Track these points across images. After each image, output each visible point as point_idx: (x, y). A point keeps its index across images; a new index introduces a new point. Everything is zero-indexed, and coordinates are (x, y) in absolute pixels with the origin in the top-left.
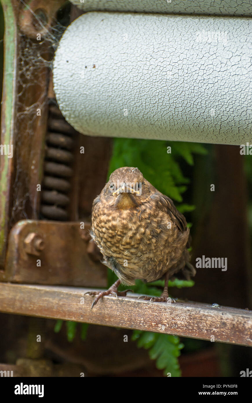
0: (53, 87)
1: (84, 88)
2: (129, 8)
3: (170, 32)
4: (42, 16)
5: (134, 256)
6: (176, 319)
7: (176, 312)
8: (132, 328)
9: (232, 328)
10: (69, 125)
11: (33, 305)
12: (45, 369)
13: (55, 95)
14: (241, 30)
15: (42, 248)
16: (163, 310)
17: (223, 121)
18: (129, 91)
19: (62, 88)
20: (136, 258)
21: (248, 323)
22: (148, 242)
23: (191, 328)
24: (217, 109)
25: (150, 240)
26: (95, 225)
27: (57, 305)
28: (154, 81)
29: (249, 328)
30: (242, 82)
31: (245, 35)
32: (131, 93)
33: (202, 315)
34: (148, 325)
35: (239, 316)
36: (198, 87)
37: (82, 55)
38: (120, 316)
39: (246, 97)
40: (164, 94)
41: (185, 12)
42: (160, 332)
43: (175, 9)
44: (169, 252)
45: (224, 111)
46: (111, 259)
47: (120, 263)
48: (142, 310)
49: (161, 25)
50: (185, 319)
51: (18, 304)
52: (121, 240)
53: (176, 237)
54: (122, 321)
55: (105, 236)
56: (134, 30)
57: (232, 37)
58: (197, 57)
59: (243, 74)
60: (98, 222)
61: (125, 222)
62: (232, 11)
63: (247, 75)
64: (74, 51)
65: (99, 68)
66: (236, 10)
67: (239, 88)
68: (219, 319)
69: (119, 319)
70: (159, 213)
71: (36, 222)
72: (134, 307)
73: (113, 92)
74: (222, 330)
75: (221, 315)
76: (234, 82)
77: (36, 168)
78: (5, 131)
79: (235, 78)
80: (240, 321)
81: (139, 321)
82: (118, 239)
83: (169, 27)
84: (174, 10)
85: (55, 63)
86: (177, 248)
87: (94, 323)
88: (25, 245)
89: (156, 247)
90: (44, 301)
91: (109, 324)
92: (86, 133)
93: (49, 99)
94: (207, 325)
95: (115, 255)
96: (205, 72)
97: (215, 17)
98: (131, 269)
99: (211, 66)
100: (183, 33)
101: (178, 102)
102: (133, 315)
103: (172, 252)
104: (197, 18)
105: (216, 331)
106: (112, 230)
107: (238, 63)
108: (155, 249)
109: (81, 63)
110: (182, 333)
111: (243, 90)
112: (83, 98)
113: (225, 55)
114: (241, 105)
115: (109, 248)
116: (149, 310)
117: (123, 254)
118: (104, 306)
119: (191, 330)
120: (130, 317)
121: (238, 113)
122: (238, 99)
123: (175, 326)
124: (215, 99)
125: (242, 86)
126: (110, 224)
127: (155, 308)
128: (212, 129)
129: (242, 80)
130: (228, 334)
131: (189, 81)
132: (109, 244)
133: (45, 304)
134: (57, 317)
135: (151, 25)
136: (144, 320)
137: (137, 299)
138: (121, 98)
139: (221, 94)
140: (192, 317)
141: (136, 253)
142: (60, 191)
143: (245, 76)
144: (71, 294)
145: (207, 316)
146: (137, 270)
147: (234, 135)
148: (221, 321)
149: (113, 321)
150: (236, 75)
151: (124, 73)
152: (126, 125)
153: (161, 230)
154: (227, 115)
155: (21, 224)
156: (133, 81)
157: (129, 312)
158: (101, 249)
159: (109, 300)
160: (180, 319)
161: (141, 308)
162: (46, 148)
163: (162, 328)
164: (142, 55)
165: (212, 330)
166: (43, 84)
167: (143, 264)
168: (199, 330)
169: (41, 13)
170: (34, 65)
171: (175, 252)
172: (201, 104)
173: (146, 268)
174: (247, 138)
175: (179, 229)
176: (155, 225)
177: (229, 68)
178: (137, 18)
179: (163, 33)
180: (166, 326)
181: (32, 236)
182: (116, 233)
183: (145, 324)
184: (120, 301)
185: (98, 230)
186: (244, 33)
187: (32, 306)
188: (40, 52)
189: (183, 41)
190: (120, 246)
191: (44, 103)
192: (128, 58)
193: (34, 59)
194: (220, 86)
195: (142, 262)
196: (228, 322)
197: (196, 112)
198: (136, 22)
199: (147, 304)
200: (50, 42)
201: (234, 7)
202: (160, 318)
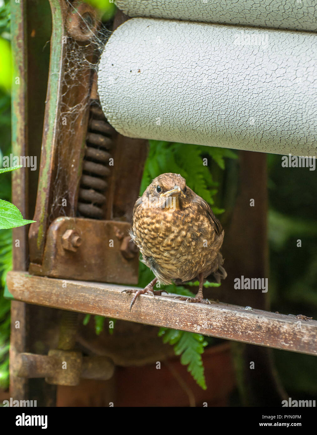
0: (97, 89)
1: (128, 92)
2: (174, 15)
3: (216, 41)
4: (89, 19)
5: (173, 258)
6: (212, 320)
7: (212, 313)
8: (168, 327)
9: (267, 332)
10: (110, 126)
11: (70, 299)
12: (75, 361)
13: (98, 96)
14: (286, 43)
15: (79, 245)
16: (199, 311)
17: (265, 130)
18: (173, 97)
19: (106, 90)
20: (175, 260)
21: (283, 328)
22: (189, 245)
23: (226, 330)
24: (260, 118)
25: (190, 242)
26: (137, 226)
27: (93, 301)
28: (199, 88)
29: (284, 332)
30: (287, 94)
31: (291, 48)
32: (175, 98)
33: (238, 318)
34: (184, 324)
35: (275, 320)
36: (243, 96)
37: (127, 59)
38: (156, 315)
39: (289, 108)
40: (208, 101)
41: (230, 22)
42: (196, 332)
43: (221, 19)
44: (206, 254)
45: (267, 121)
46: (150, 259)
47: (159, 263)
48: (178, 309)
49: (206, 34)
50: (221, 321)
51: (54, 298)
52: (162, 242)
53: (213, 240)
54: (158, 320)
55: (147, 237)
56: (180, 38)
57: (277, 50)
58: (243, 67)
59: (288, 86)
60: (141, 223)
61: (168, 225)
62: (277, 24)
63: (292, 88)
64: (120, 55)
65: (144, 73)
66: (281, 23)
67: (283, 100)
68: (254, 323)
69: (155, 317)
70: (200, 217)
71: (74, 219)
72: (170, 307)
73: (157, 96)
74: (257, 332)
75: (257, 318)
76: (279, 93)
77: (75, 166)
78: (48, 129)
79: (280, 89)
80: (275, 325)
81: (175, 320)
82: (159, 241)
83: (214, 37)
84: (219, 20)
85: (100, 66)
86: (213, 250)
87: (129, 320)
88: (63, 241)
89: (195, 250)
90: (80, 296)
91: (144, 322)
92: (126, 135)
93: (92, 100)
94: (242, 328)
95: (154, 255)
96: (250, 82)
97: (259, 29)
98: (170, 269)
99: (256, 77)
100: (228, 42)
101: (222, 110)
102: (169, 314)
103: (208, 254)
104: (242, 29)
105: (251, 334)
106: (155, 232)
107: (283, 75)
108: (194, 251)
109: (126, 67)
110: (217, 334)
111: (288, 101)
112: (126, 101)
113: (271, 67)
114: (284, 116)
115: (150, 249)
116: (185, 311)
117: (163, 255)
118: (140, 304)
119: (227, 331)
120: (166, 316)
121: (281, 123)
122: (282, 110)
123: (210, 327)
124: (258, 109)
125: (286, 97)
126: (153, 227)
127: (192, 309)
128: (254, 137)
129: (286, 92)
130: (263, 337)
131: (233, 90)
132: (149, 245)
133: (81, 299)
134: (93, 312)
135: (197, 34)
136: (180, 320)
137: (173, 299)
138: (165, 103)
139: (265, 104)
140: (227, 319)
141: (175, 255)
142: (97, 190)
143: (289, 88)
144: (107, 291)
145: (243, 319)
146: (175, 271)
147: (275, 144)
148: (256, 324)
149: (149, 319)
150: (281, 87)
151: (169, 79)
152: (168, 129)
153: (201, 233)
154: (269, 124)
155: (59, 221)
156: (177, 87)
157: (165, 311)
158: (141, 249)
159: (145, 299)
160: (215, 320)
161: (177, 308)
162: (86, 147)
163: (197, 329)
164: (187, 62)
165: (248, 332)
166: (86, 85)
167: (180, 266)
168: (234, 332)
169: (88, 16)
170: (79, 67)
171: (211, 254)
172: (245, 113)
173: (183, 269)
174: (287, 148)
175: (216, 232)
176: (196, 228)
177: (274, 79)
178: (182, 26)
179: (209, 42)
180: (202, 326)
181: (70, 232)
182: (158, 235)
183: (180, 324)
184: (156, 300)
185: (140, 232)
186: (289, 46)
187: (68, 300)
188: (86, 55)
189: (228, 51)
190: (161, 247)
191: (87, 104)
192: (174, 64)
193: (79, 61)
194: (264, 97)
195: (180, 263)
196: (263, 326)
197: (239, 120)
198: (181, 30)
199: (183, 304)
200: (97, 45)
201: (280, 20)
202: (196, 319)
